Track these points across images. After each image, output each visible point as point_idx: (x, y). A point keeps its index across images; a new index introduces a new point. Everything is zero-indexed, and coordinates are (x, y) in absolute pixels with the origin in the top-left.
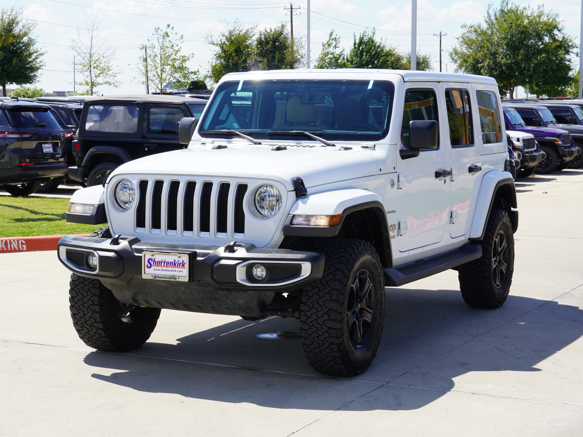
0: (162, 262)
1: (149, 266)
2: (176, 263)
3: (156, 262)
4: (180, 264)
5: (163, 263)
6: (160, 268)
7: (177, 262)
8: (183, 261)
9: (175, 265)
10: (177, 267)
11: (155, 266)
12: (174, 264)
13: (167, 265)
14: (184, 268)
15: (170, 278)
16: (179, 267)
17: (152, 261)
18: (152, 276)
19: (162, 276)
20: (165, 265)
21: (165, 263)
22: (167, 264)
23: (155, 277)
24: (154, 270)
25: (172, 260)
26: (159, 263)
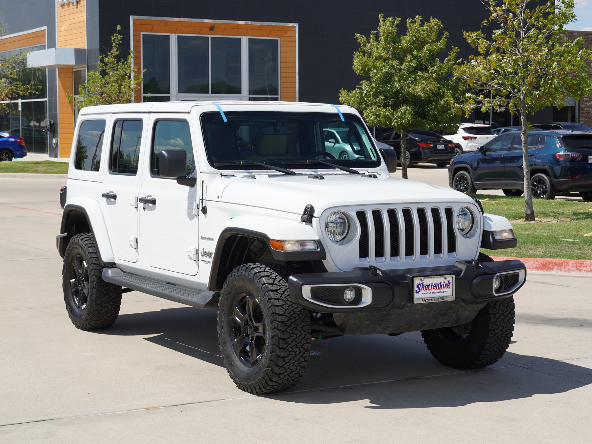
0: (429, 285)
1: (418, 291)
3: (424, 286)
5: (430, 286)
6: (428, 291)
9: (441, 286)
12: (440, 286)
15: (438, 299)
17: (421, 286)
18: (422, 300)
19: (431, 299)
20: (432, 288)
21: (433, 286)
22: (434, 287)
23: (425, 300)
24: (423, 294)
26: (426, 287)
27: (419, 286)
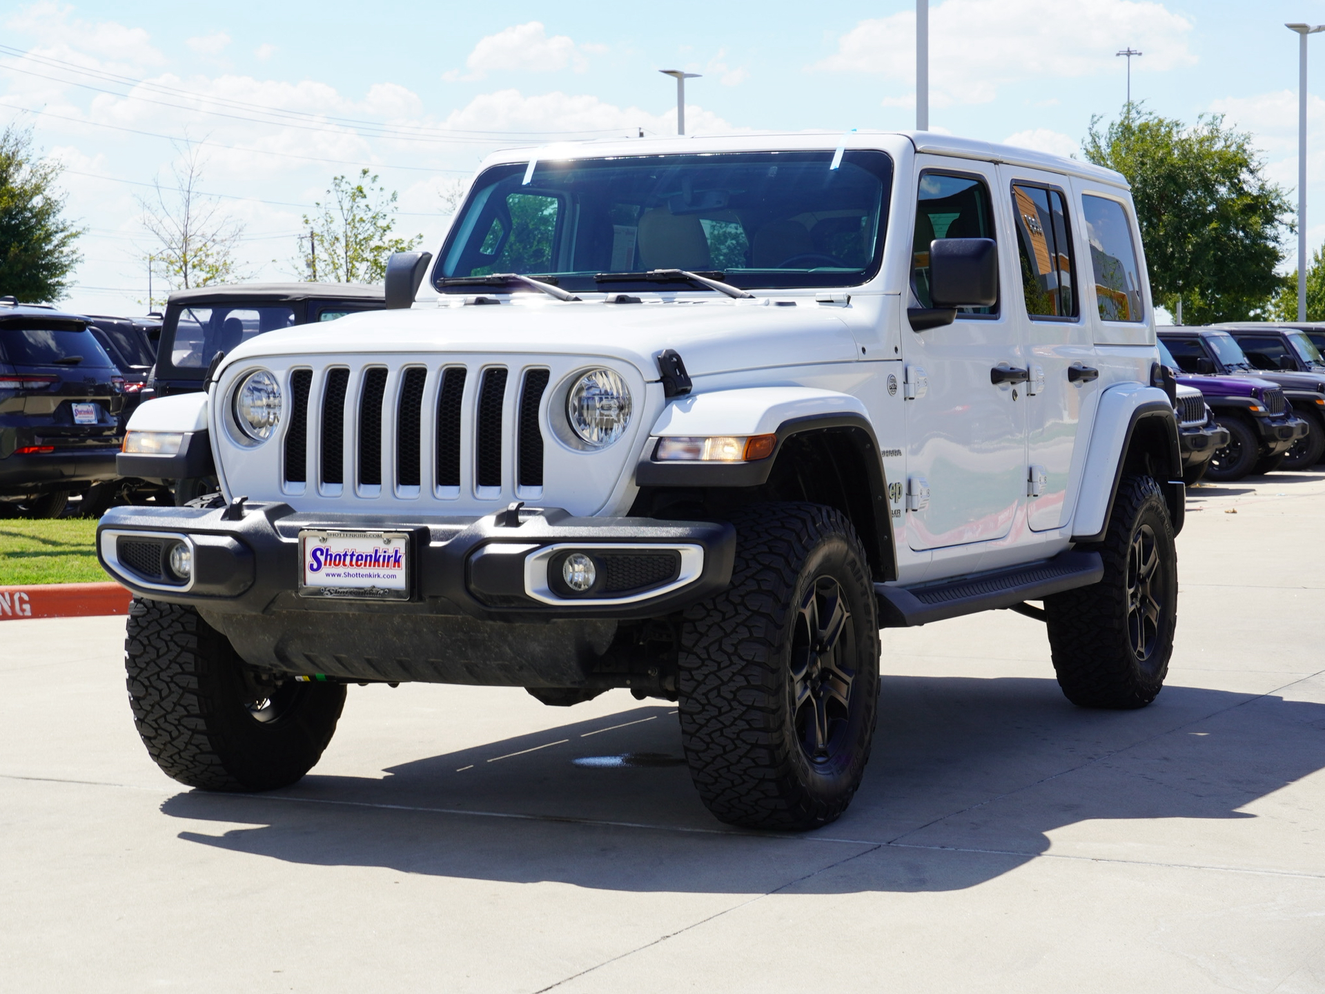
0: (345, 555)
1: (315, 566)
2: (380, 556)
3: (331, 555)
4: (389, 557)
5: (348, 558)
6: (341, 570)
7: (383, 554)
8: (396, 552)
9: (377, 560)
10: (383, 566)
11: (330, 565)
12: (374, 559)
13: (359, 562)
14: (399, 566)
16: (388, 566)
17: (322, 554)
19: (347, 589)
20: (354, 562)
21: (355, 558)
22: (357, 560)
23: (329, 591)
24: (328, 575)
25: (371, 551)
26: (339, 559)
27: (318, 553)
